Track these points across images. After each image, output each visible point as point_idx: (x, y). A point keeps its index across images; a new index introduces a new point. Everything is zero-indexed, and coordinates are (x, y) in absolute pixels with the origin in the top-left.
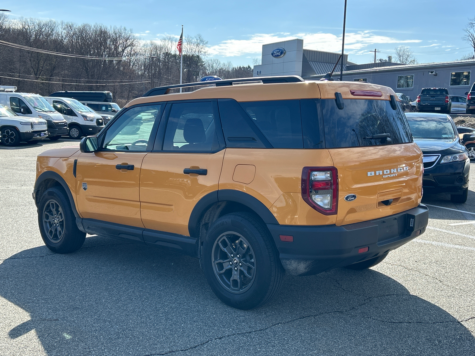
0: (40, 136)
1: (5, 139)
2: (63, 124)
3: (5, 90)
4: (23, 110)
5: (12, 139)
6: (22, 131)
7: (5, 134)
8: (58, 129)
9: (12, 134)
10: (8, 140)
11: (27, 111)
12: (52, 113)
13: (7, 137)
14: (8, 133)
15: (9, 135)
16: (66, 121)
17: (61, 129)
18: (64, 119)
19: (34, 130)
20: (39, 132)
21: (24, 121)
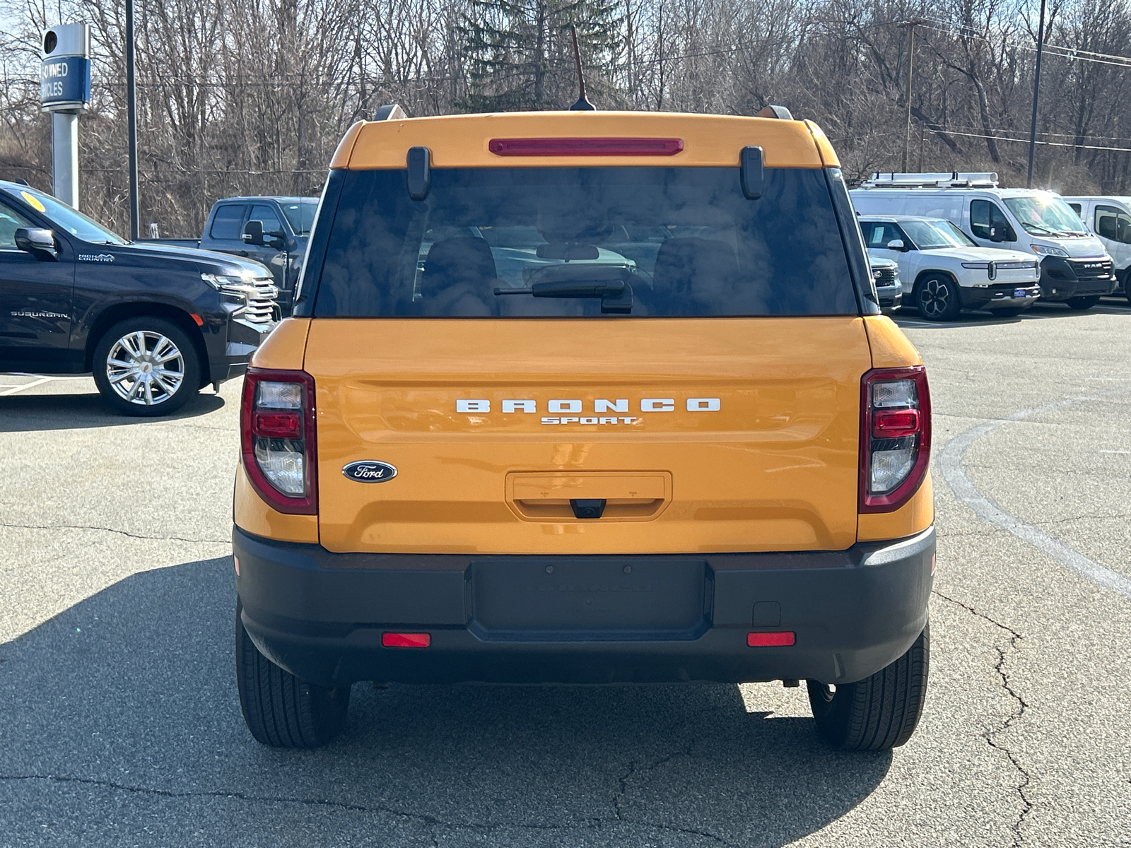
0: (1013, 297)
1: (927, 303)
2: (1099, 268)
3: (971, 184)
4: (995, 232)
5: (941, 304)
6: (963, 283)
7: (928, 290)
8: (1080, 279)
9: (942, 292)
10: (932, 304)
11: (1005, 235)
12: (1075, 237)
13: (932, 297)
14: (933, 287)
15: (935, 294)
16: (1112, 260)
17: (1090, 279)
18: (1105, 253)
19: (996, 281)
20: (1009, 288)
21: (971, 259)
